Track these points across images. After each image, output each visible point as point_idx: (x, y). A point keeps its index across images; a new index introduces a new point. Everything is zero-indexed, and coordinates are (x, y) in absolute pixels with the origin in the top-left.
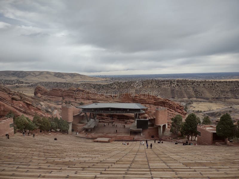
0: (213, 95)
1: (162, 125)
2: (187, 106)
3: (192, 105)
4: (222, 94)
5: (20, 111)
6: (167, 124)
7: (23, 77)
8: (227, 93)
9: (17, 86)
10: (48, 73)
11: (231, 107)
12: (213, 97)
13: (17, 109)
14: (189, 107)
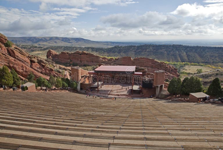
0: (203, 60)
1: (159, 86)
2: (180, 69)
3: (185, 68)
4: (211, 59)
5: (38, 72)
6: (163, 85)
7: (36, 42)
8: (216, 57)
9: (32, 50)
10: (57, 38)
11: (218, 70)
12: (203, 61)
13: (35, 70)
14: (182, 70)
